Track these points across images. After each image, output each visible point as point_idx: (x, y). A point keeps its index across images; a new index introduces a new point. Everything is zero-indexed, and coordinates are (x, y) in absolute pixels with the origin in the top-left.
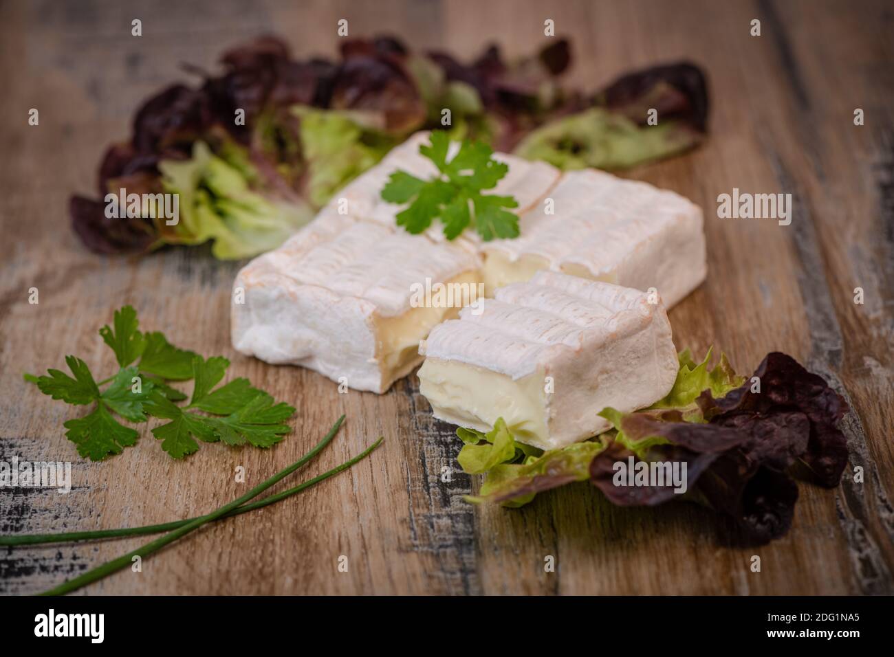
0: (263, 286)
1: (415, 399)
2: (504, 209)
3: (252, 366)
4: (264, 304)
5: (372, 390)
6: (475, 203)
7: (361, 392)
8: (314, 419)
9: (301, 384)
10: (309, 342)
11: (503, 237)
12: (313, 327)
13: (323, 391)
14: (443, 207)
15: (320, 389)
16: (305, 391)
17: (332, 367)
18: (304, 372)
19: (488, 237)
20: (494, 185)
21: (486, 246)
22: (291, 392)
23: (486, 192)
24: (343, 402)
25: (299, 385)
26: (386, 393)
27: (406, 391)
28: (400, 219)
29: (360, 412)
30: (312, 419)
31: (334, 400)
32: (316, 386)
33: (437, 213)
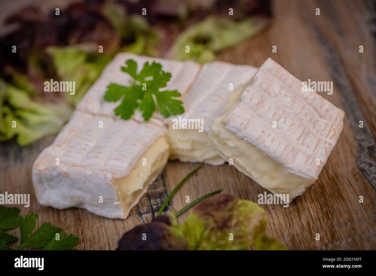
0: (48, 170)
1: (144, 219)
2: (173, 98)
3: (51, 213)
4: (51, 179)
5: (119, 218)
6: (157, 96)
7: (114, 220)
8: (90, 242)
9: (80, 219)
10: (80, 197)
11: (175, 114)
12: (80, 189)
13: (92, 222)
14: (139, 101)
15: (91, 221)
16: (82, 224)
17: (95, 208)
18: (80, 211)
19: (167, 115)
20: (165, 85)
21: (167, 121)
22: (75, 225)
23: (161, 90)
24: (105, 228)
25: (78, 220)
26: (128, 218)
27: (138, 214)
28: (117, 112)
29: (115, 233)
30: (89, 242)
31: (100, 227)
32: (88, 219)
33: (136, 106)
